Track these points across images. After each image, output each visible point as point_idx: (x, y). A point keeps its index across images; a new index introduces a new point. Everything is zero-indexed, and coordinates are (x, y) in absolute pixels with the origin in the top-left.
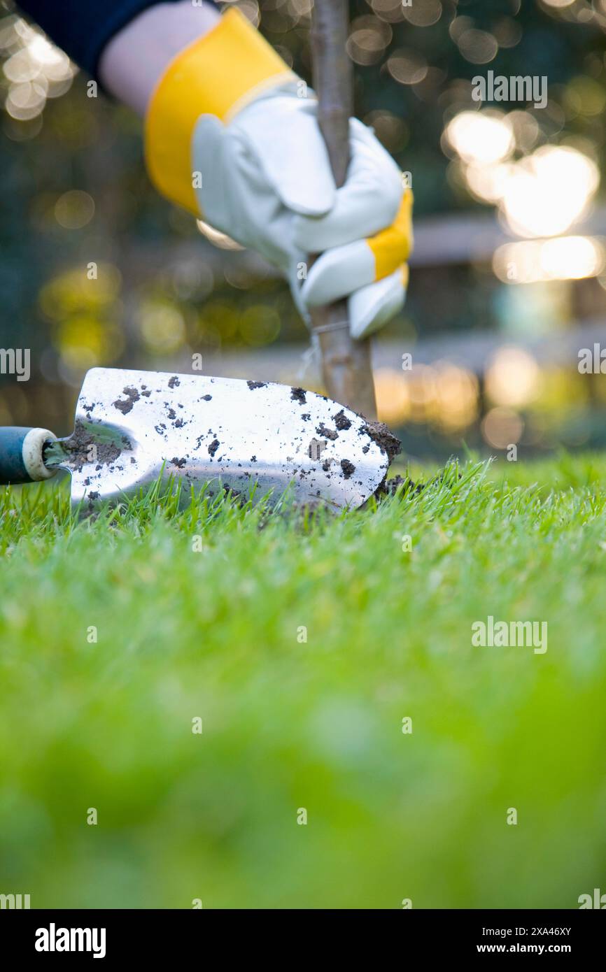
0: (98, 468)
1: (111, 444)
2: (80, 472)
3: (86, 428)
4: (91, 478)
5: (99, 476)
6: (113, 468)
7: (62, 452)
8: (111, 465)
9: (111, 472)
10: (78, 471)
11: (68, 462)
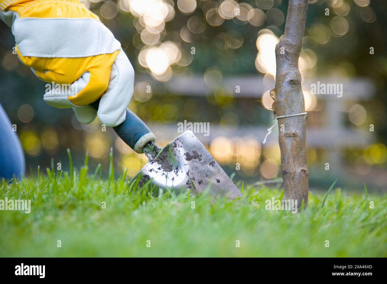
0: (159, 169)
1: (171, 165)
2: (152, 164)
3: (168, 151)
4: (154, 170)
5: (157, 172)
6: (164, 174)
7: (152, 150)
8: (164, 172)
9: (162, 175)
10: (151, 162)
11: (151, 156)
